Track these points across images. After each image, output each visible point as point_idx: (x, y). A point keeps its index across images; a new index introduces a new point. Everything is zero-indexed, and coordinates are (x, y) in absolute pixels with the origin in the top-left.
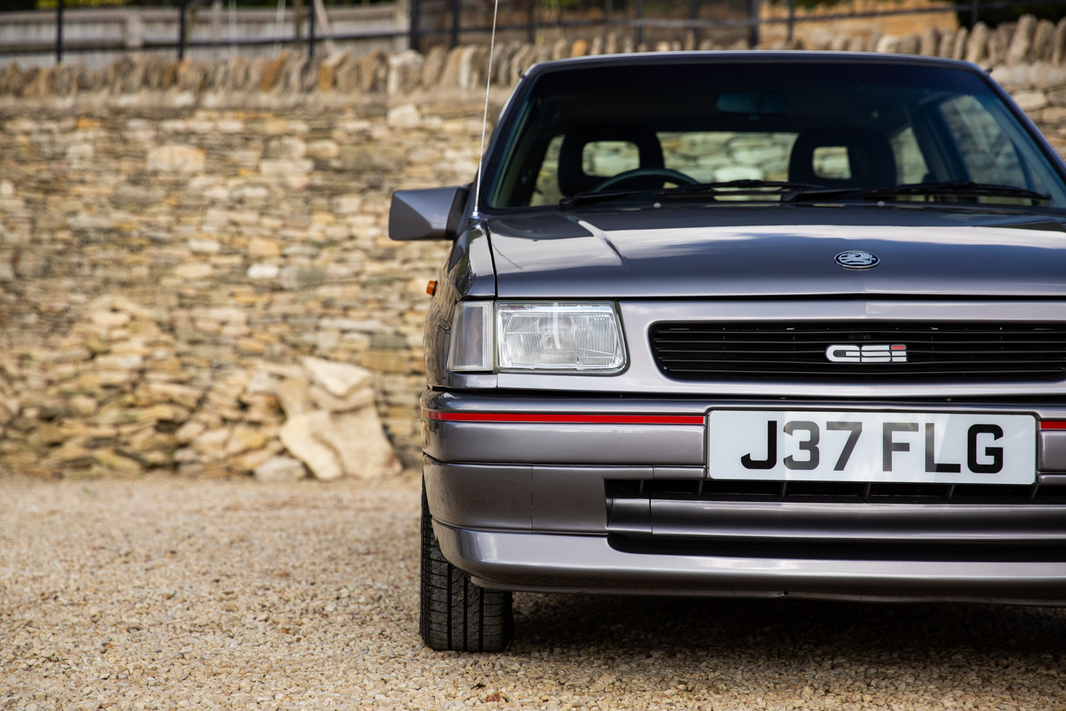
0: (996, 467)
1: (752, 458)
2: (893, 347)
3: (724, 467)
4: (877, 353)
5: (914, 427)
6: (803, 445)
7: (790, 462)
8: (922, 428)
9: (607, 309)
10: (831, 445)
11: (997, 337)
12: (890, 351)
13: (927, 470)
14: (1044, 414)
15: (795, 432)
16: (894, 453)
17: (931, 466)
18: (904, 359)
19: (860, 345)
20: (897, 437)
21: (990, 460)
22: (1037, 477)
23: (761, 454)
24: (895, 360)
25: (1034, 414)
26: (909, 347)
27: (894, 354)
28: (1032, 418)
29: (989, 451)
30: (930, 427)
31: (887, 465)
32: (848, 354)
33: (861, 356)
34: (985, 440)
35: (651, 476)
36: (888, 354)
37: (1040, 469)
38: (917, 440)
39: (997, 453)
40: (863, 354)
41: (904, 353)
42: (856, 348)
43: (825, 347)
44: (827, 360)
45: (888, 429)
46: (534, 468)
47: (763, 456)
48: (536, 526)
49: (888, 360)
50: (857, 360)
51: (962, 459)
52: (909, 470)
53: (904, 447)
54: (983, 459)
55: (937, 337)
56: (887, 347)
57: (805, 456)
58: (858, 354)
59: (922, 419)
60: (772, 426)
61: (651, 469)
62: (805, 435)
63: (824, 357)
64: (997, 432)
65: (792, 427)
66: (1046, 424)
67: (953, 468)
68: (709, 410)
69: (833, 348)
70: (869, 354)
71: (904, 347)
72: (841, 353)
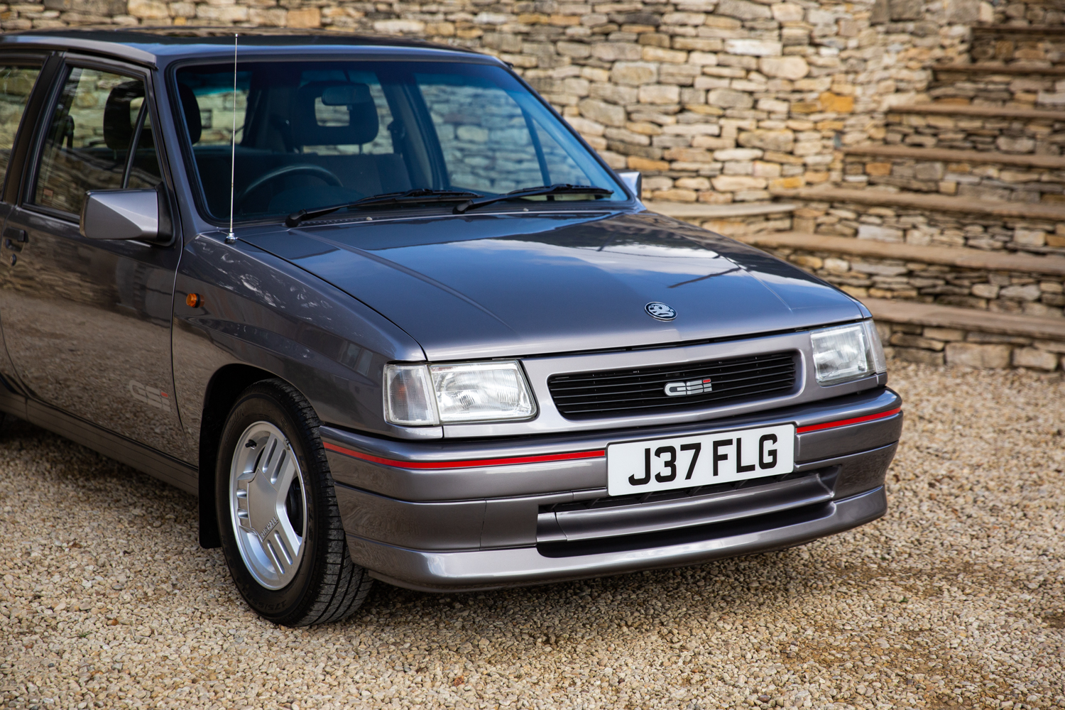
0: (774, 463)
1: (636, 478)
2: (704, 381)
3: (618, 486)
4: (695, 387)
5: (729, 442)
6: (667, 464)
7: (660, 478)
8: (735, 442)
9: (513, 366)
10: (684, 459)
12: (703, 384)
13: (737, 472)
14: (798, 423)
15: (662, 455)
16: (719, 462)
17: (740, 469)
18: (710, 389)
19: (685, 382)
20: (722, 450)
21: (770, 459)
22: (794, 467)
23: (640, 474)
24: (706, 390)
25: (794, 423)
26: (713, 379)
27: (705, 386)
28: (792, 426)
29: (770, 453)
30: (739, 441)
31: (716, 473)
32: (678, 389)
33: (687, 390)
34: (768, 445)
35: (571, 500)
36: (701, 386)
37: (797, 462)
38: (730, 451)
39: (773, 453)
40: (688, 388)
41: (710, 385)
42: (683, 384)
43: (663, 385)
44: (666, 395)
45: (717, 444)
46: (488, 502)
47: (642, 475)
48: (483, 545)
49: (701, 391)
50: (684, 393)
51: (756, 463)
52: (728, 473)
53: (725, 457)
54: (768, 459)
55: (723, 370)
56: (700, 382)
57: (667, 472)
58: (684, 389)
59: (733, 436)
60: (648, 451)
61: (571, 494)
62: (666, 456)
63: (663, 393)
64: (773, 438)
65: (658, 452)
66: (799, 429)
67: (752, 468)
68: (608, 445)
69: (668, 386)
70: (691, 388)
71: (709, 381)
72: (674, 389)
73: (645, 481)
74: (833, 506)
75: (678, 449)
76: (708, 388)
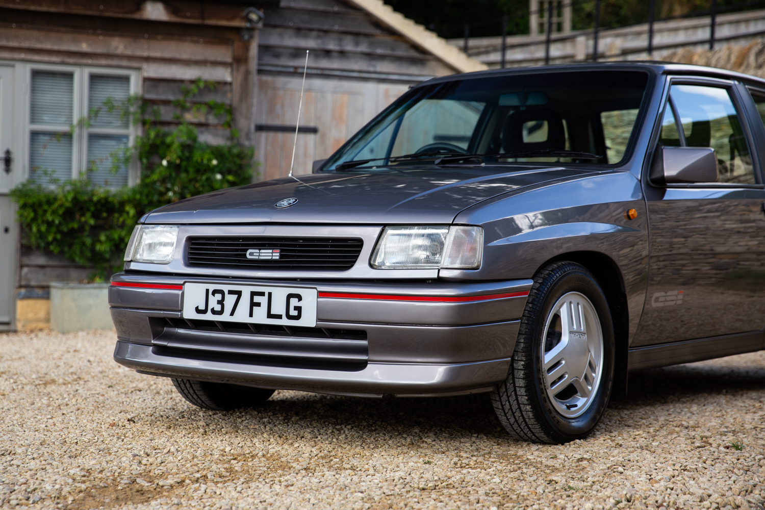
0: (298, 317)
1: (199, 308)
2: (275, 251)
3: (189, 313)
4: (267, 254)
5: (262, 294)
6: (219, 302)
7: (214, 312)
8: (267, 295)
10: (230, 300)
11: (327, 246)
12: (272, 253)
13: (268, 318)
14: (321, 288)
15: (216, 295)
16: (254, 308)
17: (270, 316)
18: (278, 258)
19: (260, 250)
20: (257, 299)
21: (295, 313)
22: (317, 323)
23: (202, 307)
24: (274, 258)
25: (317, 289)
26: (282, 251)
27: (274, 254)
28: (315, 291)
29: (296, 308)
30: (270, 294)
31: (251, 315)
32: (255, 254)
33: (259, 256)
34: (294, 302)
36: (271, 254)
37: (318, 319)
38: (263, 300)
39: (299, 309)
40: (260, 254)
41: (278, 254)
42: (258, 251)
43: (246, 250)
44: (247, 258)
45: (253, 294)
48: (131, 339)
49: (270, 258)
50: (257, 258)
51: (282, 312)
52: (260, 317)
53: (258, 305)
54: (293, 313)
55: (301, 246)
56: (271, 251)
57: (218, 308)
58: (258, 254)
59: (266, 290)
60: (207, 291)
61: (162, 312)
62: (218, 297)
63: (245, 255)
64: (299, 297)
65: (215, 292)
66: (321, 294)
67: (279, 317)
68: (185, 282)
69: (250, 251)
70: (263, 254)
71: (279, 251)
72: (253, 254)
73: (204, 312)
74: (368, 365)
75: (226, 293)
76: (276, 256)
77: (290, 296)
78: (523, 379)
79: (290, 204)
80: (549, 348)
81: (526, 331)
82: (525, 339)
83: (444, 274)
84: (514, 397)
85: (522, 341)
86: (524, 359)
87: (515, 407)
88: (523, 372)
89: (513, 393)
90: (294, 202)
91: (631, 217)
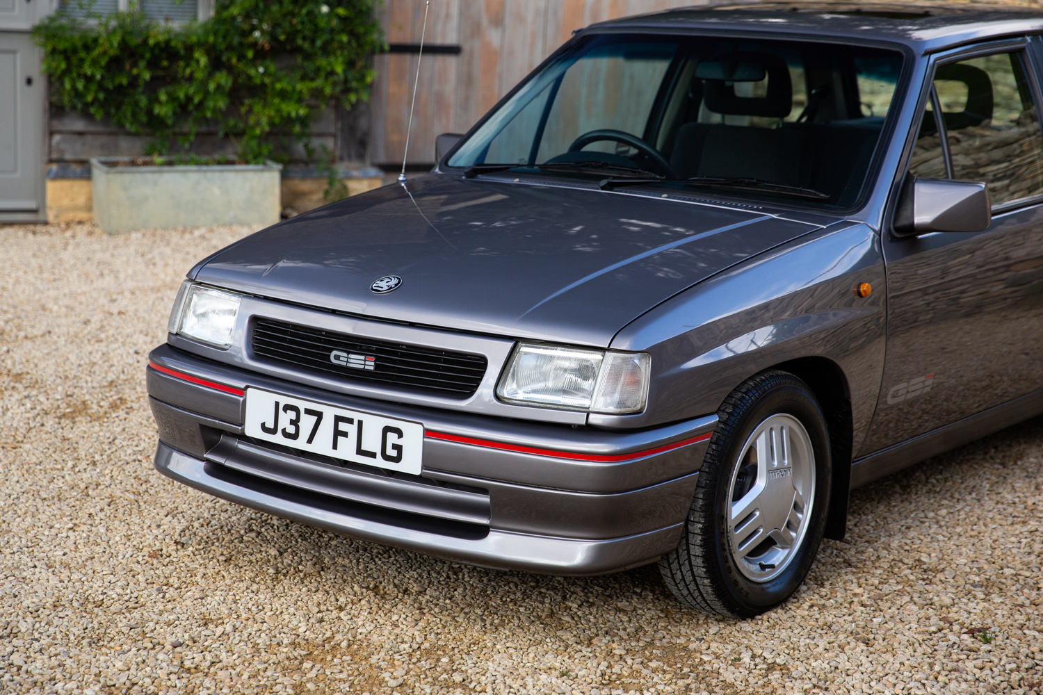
0: (398, 459)
1: (266, 425)
2: (367, 358)
3: (252, 428)
4: (357, 361)
5: (350, 421)
6: (292, 422)
7: (286, 434)
8: (356, 423)
10: (307, 422)
11: (439, 359)
12: (365, 361)
13: (357, 454)
14: (429, 425)
15: (288, 412)
16: (339, 437)
17: (360, 452)
18: (372, 368)
19: (348, 353)
20: (343, 426)
21: (394, 453)
22: (422, 472)
23: (270, 425)
24: (367, 367)
25: (422, 424)
26: (378, 359)
27: (367, 363)
28: (421, 427)
29: (395, 447)
30: (360, 423)
31: (335, 447)
32: (341, 358)
33: (348, 362)
34: (392, 438)
35: (218, 427)
36: (363, 362)
37: (424, 466)
38: (352, 429)
39: (398, 448)
40: (349, 360)
41: (373, 364)
42: (345, 355)
43: (331, 350)
44: (331, 361)
45: (338, 419)
46: (169, 406)
48: (178, 446)
49: (362, 367)
50: (344, 364)
51: (377, 449)
52: (347, 450)
53: (345, 434)
54: (391, 452)
55: (403, 355)
56: (363, 358)
57: (291, 429)
58: (346, 359)
59: (356, 416)
60: (277, 404)
61: (218, 422)
62: (292, 415)
63: (329, 358)
64: (400, 433)
65: (287, 408)
66: (428, 433)
67: (372, 455)
68: (247, 387)
69: (334, 353)
70: (352, 361)
71: (374, 359)
72: (338, 357)
73: (273, 431)
74: (491, 533)
75: (302, 411)
76: (370, 366)
77: (387, 430)
78: (701, 546)
79: (391, 288)
80: (738, 496)
81: (706, 483)
82: (704, 494)
83: (595, 420)
84: (688, 567)
85: (701, 496)
86: (702, 520)
87: (689, 578)
88: (700, 538)
89: (686, 562)
90: (396, 285)
91: (863, 294)
